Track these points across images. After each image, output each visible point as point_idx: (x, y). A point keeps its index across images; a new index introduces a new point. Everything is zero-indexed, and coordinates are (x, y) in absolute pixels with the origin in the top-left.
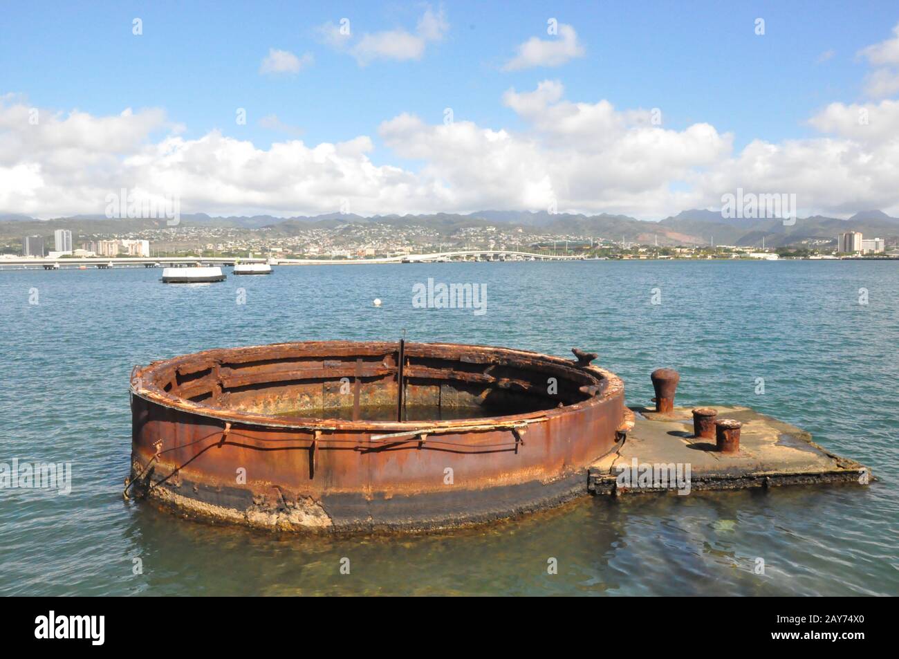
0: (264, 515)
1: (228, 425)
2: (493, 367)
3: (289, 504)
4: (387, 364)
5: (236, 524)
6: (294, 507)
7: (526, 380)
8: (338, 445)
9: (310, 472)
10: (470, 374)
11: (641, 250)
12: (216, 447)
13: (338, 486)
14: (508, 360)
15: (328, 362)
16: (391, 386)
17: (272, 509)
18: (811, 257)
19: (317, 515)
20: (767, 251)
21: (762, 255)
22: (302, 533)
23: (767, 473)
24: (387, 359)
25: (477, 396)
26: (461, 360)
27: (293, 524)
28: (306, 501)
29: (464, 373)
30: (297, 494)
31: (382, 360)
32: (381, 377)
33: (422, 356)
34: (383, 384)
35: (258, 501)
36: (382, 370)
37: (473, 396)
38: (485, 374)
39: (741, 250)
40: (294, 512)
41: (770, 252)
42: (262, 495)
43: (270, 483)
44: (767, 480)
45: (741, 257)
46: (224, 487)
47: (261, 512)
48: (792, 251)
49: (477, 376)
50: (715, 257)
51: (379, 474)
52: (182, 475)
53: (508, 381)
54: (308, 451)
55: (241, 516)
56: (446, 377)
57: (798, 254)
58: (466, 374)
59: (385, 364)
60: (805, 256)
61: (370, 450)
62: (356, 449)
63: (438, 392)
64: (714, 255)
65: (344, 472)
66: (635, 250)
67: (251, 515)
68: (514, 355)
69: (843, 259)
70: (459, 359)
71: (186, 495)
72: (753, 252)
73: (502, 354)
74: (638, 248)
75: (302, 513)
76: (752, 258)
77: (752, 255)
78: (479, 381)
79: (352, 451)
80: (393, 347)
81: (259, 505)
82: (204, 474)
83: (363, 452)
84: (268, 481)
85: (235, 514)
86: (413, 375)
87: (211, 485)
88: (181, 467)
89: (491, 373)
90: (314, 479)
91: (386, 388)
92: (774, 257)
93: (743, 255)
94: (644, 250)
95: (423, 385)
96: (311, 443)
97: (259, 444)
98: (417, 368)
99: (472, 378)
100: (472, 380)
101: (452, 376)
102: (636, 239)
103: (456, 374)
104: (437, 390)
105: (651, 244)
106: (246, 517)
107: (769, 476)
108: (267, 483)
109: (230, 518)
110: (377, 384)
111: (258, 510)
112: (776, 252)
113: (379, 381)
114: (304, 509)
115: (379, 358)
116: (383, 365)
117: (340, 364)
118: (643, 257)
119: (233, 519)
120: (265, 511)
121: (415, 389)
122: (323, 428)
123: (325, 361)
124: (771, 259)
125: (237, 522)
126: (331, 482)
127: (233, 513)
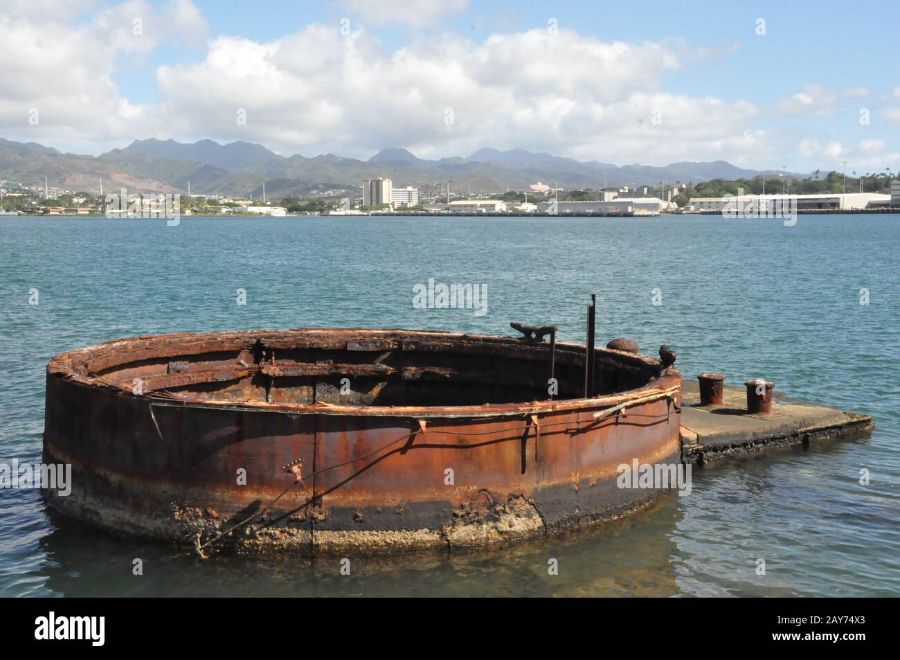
0: (470, 527)
1: (423, 423)
2: (388, 354)
3: (499, 508)
4: (245, 361)
5: (427, 549)
6: (504, 512)
7: (444, 366)
8: (550, 430)
9: (522, 465)
10: (360, 366)
11: (75, 200)
12: (399, 453)
13: (550, 479)
14: (416, 344)
15: (173, 365)
16: (248, 392)
17: (482, 518)
18: (332, 213)
19: (529, 516)
20: (269, 203)
21: (264, 210)
22: (511, 542)
23: (809, 428)
24: (243, 354)
25: (367, 393)
26: (349, 349)
27: (501, 533)
28: (518, 501)
29: (350, 366)
30: (506, 494)
31: (236, 357)
32: (236, 381)
33: (294, 347)
34: (239, 390)
35: (460, 513)
36: (240, 371)
37: (359, 394)
38: (378, 364)
39: (231, 201)
40: (503, 517)
41: (273, 205)
42: (466, 504)
43: (475, 487)
44: (808, 436)
45: (234, 212)
46: (410, 504)
47: (465, 525)
48: (302, 204)
49: (369, 368)
50: (196, 211)
51: (586, 458)
52: (329, 502)
53: (415, 371)
54: (520, 440)
55: (435, 537)
56: (326, 373)
57: (312, 207)
58: (354, 366)
59: (242, 362)
60: (321, 211)
61: (579, 431)
62: (566, 432)
63: (312, 393)
64: (195, 208)
65: (556, 459)
66: (65, 200)
67: (451, 531)
68: (420, 336)
69: (372, 215)
70: (346, 347)
71: (337, 528)
72: (250, 205)
73: (402, 337)
74: (71, 197)
75: (512, 517)
76: (251, 213)
77: (251, 209)
78: (373, 373)
79: (563, 434)
80: (251, 338)
81: (462, 516)
82: (373, 493)
83: (573, 435)
84: (473, 485)
85: (426, 536)
86: (281, 374)
87: (386, 505)
88: (327, 493)
89: (384, 362)
90: (525, 474)
91: (242, 395)
92: (280, 212)
93: (237, 209)
94: (82, 201)
95: (290, 387)
96: (524, 430)
97: (461, 440)
98: (286, 363)
99: (363, 371)
100: (364, 373)
101: (334, 371)
102: (61, 183)
103: (341, 368)
104: (309, 392)
105: (91, 190)
106: (443, 535)
107: (809, 431)
108: (471, 488)
109: (418, 542)
110: (230, 391)
111: (462, 523)
112: (282, 205)
113: (233, 387)
114: (515, 511)
115: (232, 354)
116: (239, 364)
117: (187, 367)
118: (83, 211)
119: (423, 542)
120: (472, 523)
121: (279, 393)
122: (540, 411)
123: (170, 363)
124: (277, 215)
125: (429, 545)
126: (543, 475)
127: (424, 536)
